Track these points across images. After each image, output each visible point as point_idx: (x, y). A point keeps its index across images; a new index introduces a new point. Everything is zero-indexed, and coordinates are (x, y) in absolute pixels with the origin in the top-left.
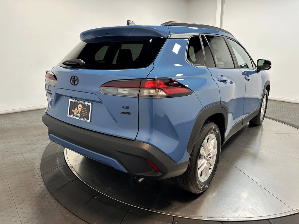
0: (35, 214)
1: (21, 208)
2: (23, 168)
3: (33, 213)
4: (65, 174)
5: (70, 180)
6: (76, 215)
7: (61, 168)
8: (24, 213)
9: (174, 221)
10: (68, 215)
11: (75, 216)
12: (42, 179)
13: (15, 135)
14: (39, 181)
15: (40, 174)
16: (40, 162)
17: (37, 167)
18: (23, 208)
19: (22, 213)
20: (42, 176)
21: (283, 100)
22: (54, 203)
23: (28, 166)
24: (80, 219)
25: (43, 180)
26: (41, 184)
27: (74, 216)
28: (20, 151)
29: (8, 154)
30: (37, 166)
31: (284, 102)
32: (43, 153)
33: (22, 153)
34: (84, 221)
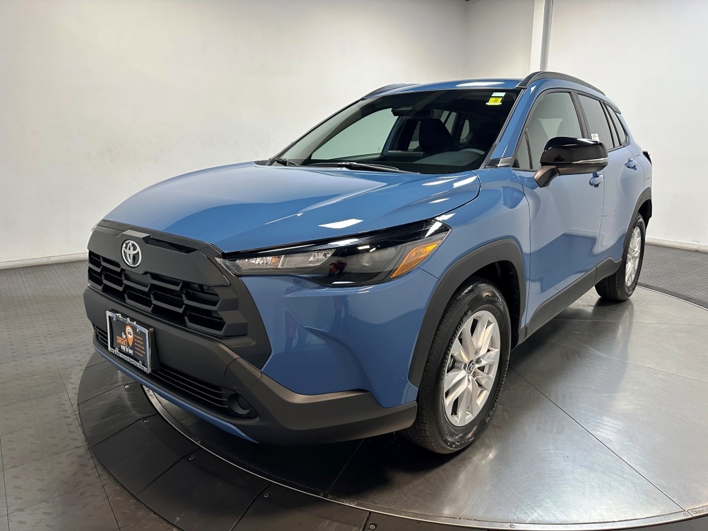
0: (44, 490)
1: (14, 477)
2: (39, 386)
3: (40, 490)
4: (129, 403)
5: (139, 416)
6: (137, 499)
7: (123, 389)
8: (19, 488)
9: (370, 522)
10: (119, 498)
11: (135, 501)
12: (77, 413)
13: (39, 312)
14: (68, 417)
15: (75, 402)
16: (81, 375)
17: (72, 386)
18: (18, 477)
19: (15, 487)
20: (78, 405)
21: (695, 247)
22: (93, 468)
23: (53, 382)
24: (145, 507)
25: (78, 416)
26: (71, 424)
27: (133, 501)
28: (41, 349)
29: (14, 354)
30: (74, 383)
31: (697, 251)
32: (91, 355)
33: (44, 353)
34: (155, 513)
